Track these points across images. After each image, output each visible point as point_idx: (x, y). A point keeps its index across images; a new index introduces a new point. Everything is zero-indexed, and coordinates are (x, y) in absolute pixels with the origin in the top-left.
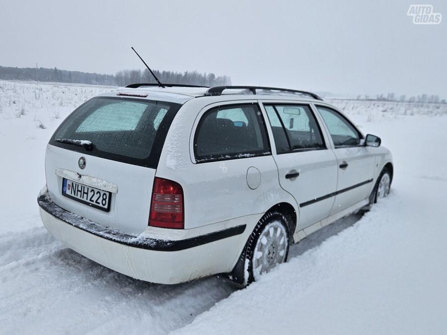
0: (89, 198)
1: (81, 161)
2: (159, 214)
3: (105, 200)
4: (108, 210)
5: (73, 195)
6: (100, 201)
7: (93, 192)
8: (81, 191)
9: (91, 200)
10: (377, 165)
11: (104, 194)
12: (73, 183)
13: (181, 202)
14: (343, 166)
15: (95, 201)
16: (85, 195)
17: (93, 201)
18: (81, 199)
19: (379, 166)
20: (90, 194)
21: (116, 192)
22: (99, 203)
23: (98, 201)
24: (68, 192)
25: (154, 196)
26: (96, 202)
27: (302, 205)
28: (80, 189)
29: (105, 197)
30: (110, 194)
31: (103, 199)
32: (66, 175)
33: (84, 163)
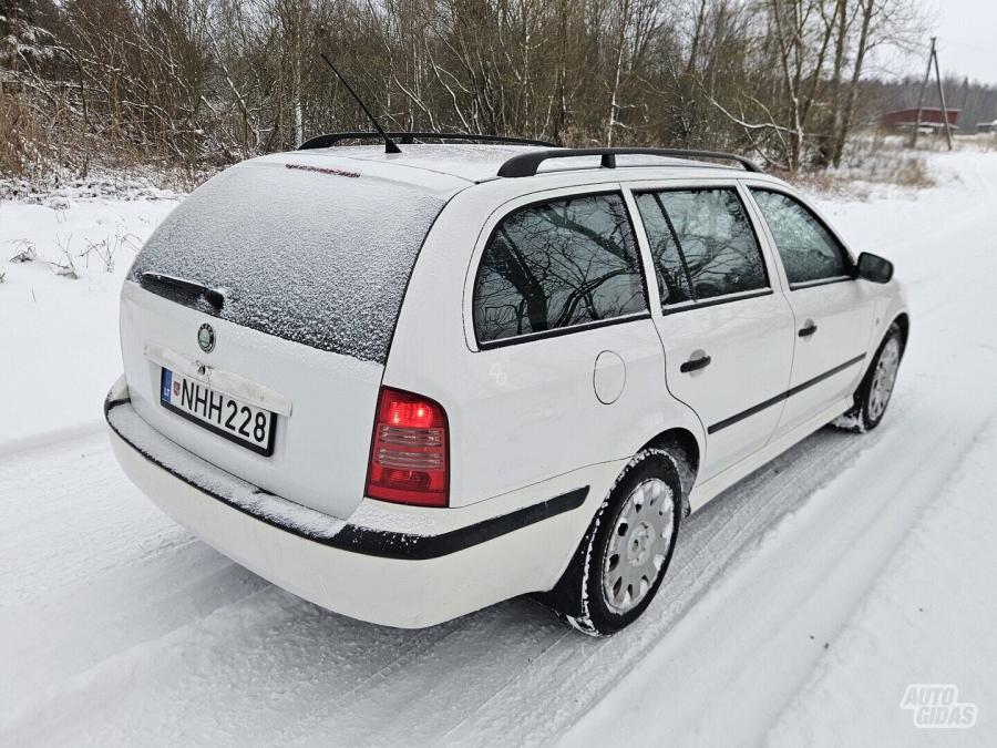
0: (224, 420)
1: (205, 331)
2: (390, 471)
3: (262, 427)
4: (268, 452)
5: (185, 408)
6: (250, 428)
7: (232, 406)
8: (204, 402)
9: (228, 425)
10: (878, 321)
11: (260, 415)
12: (185, 381)
13: (443, 447)
14: (808, 331)
15: (237, 430)
16: (215, 412)
17: (233, 428)
18: (206, 419)
19: (881, 323)
20: (227, 412)
21: (287, 414)
22: (247, 434)
23: (245, 429)
24: (176, 401)
25: (378, 430)
26: (241, 431)
27: (712, 430)
28: (202, 396)
29: (261, 421)
30: (274, 416)
31: (258, 427)
32: (169, 361)
33: (212, 339)
